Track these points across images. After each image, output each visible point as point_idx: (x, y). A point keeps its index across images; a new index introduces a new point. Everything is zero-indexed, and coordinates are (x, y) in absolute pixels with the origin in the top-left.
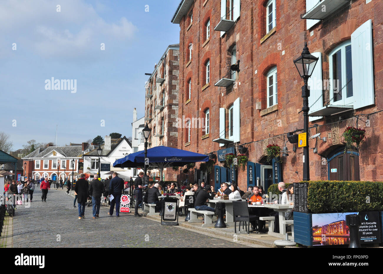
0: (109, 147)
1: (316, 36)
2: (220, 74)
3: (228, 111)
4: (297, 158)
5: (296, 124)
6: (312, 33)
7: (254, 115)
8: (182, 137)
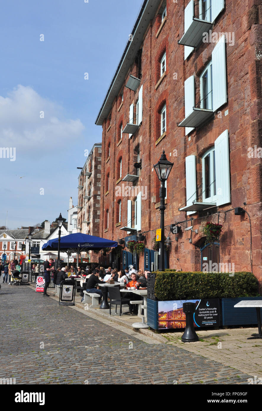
0: (49, 231)
1: (193, 141)
2: (129, 171)
3: (134, 203)
4: (179, 247)
5: (178, 217)
6: (190, 139)
7: (151, 207)
8: (103, 224)
